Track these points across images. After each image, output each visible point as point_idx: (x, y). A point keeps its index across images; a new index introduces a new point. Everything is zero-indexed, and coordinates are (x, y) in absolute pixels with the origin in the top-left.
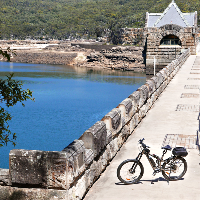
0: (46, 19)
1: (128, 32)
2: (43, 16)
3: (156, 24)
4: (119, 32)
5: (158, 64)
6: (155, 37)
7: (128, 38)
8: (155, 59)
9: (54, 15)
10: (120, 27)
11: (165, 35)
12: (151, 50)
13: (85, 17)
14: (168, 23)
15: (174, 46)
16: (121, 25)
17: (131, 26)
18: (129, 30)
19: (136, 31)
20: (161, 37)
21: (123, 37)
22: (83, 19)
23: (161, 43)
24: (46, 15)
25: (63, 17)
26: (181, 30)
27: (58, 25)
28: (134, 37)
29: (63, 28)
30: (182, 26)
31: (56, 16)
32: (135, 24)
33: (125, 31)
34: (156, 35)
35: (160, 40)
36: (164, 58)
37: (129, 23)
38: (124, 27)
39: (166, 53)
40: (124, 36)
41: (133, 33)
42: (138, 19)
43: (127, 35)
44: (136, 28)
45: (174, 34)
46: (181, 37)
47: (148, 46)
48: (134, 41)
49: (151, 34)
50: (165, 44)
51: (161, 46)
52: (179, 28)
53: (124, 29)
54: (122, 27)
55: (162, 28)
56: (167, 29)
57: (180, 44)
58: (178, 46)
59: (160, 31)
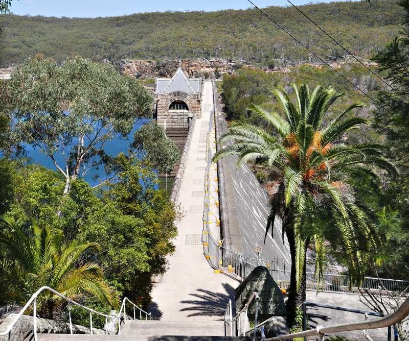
0: (32, 44)
1: (129, 64)
2: (28, 39)
3: (165, 90)
4: (119, 64)
5: (168, 127)
6: (164, 103)
7: (129, 70)
8: (165, 123)
9: (41, 39)
10: (120, 59)
11: (173, 101)
12: (161, 114)
13: (78, 41)
14: (176, 90)
15: (182, 111)
16: (121, 56)
17: (133, 58)
18: (131, 62)
19: (138, 63)
20: (171, 103)
21: (124, 70)
22: (75, 44)
23: (170, 108)
24: (31, 38)
25: (52, 41)
26: (188, 97)
27: (46, 51)
28: (136, 69)
29: (53, 55)
30: (188, 92)
31: (43, 40)
32: (137, 55)
33: (127, 63)
34: (165, 101)
35: (169, 106)
36: (173, 122)
37: (129, 54)
38: (124, 58)
39: (174, 117)
40: (126, 68)
41: (134, 66)
42: (139, 49)
43: (129, 67)
44: (138, 60)
45: (181, 100)
46: (188, 103)
47: (158, 111)
48: (136, 74)
49: (161, 100)
50: (174, 108)
51: (170, 111)
52: (186, 95)
53: (125, 61)
54: (123, 59)
55: (170, 94)
56: (175, 96)
57: (187, 109)
58: (186, 111)
59: (169, 97)
